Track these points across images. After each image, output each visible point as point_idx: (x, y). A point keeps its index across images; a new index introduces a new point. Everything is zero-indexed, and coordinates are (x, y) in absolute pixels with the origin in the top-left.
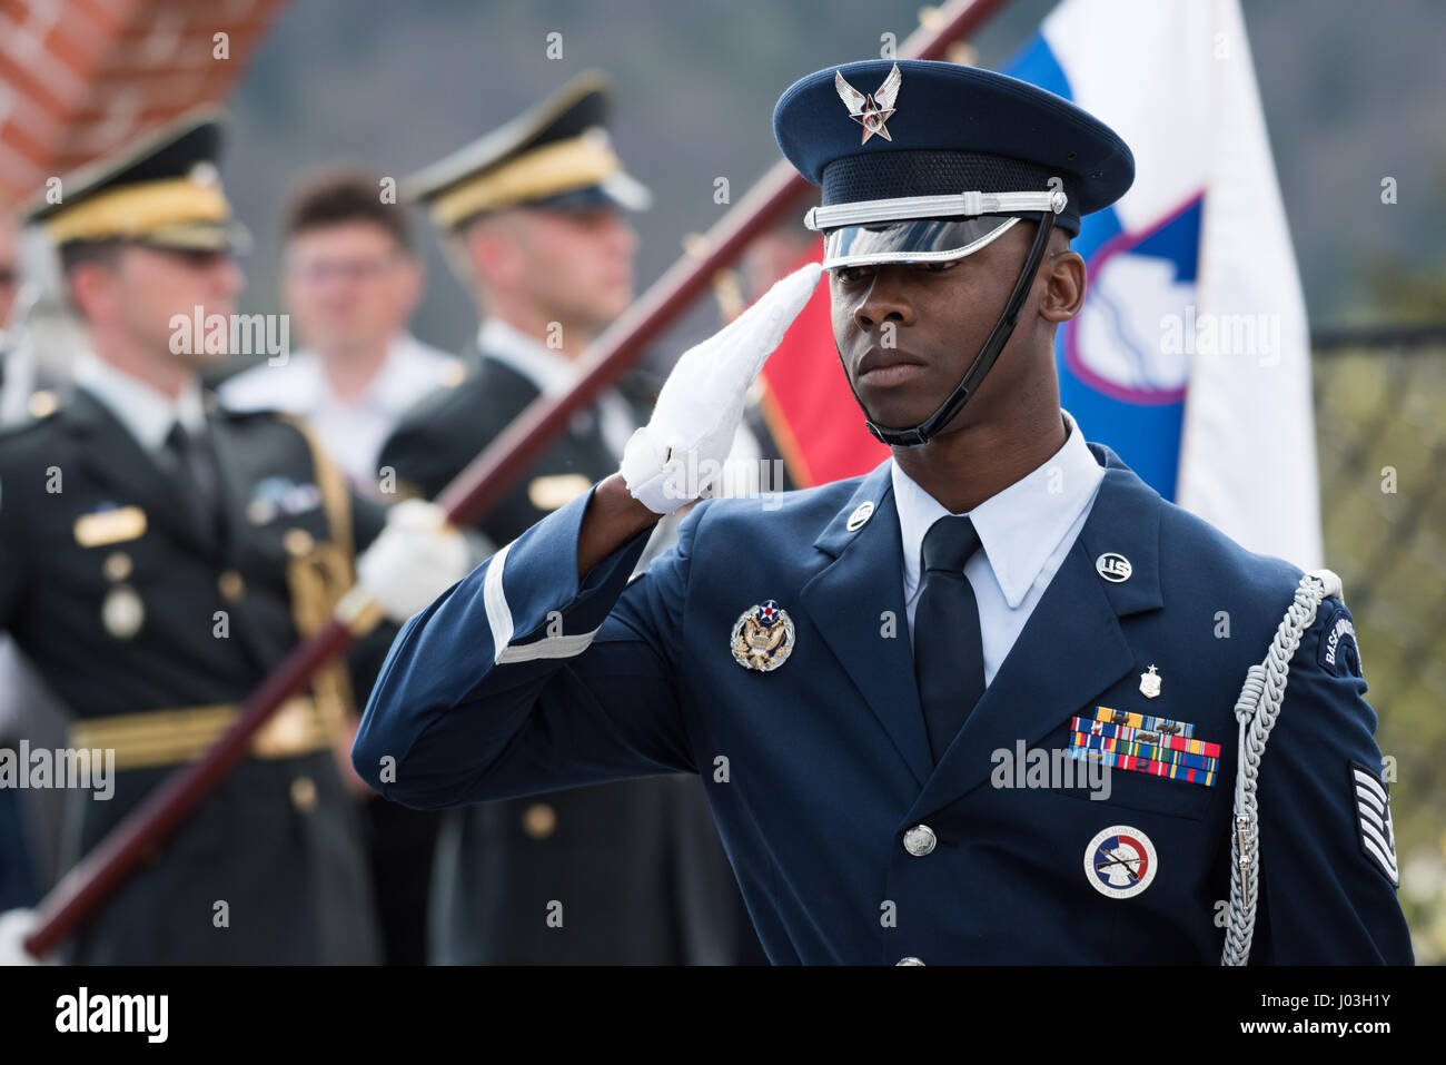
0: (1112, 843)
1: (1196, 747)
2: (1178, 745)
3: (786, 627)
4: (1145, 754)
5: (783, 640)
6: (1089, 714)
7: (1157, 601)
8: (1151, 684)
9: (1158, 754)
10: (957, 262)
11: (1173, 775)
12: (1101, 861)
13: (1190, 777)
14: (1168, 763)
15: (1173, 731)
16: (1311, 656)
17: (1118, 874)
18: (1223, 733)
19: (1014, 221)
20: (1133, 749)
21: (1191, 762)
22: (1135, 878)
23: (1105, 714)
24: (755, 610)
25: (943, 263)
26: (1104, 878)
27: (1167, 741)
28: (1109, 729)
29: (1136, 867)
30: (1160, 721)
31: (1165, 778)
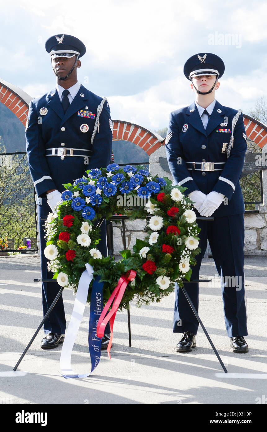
0: (83, 126)
1: (92, 115)
2: (90, 114)
3: (46, 109)
4: (86, 115)
5: (46, 111)
6: (80, 111)
7: (87, 99)
8: (87, 108)
9: (88, 115)
10: (69, 58)
11: (90, 118)
12: (82, 128)
13: (92, 118)
14: (89, 116)
15: (89, 113)
16: (105, 106)
17: (84, 130)
18: (96, 113)
19: (75, 55)
20: (85, 115)
21: (92, 116)
22: (86, 130)
23: (81, 111)
24: (42, 109)
25: (67, 58)
26: (83, 130)
27: (89, 114)
28: (82, 113)
29: (86, 129)
30: (88, 112)
31: (89, 118)
